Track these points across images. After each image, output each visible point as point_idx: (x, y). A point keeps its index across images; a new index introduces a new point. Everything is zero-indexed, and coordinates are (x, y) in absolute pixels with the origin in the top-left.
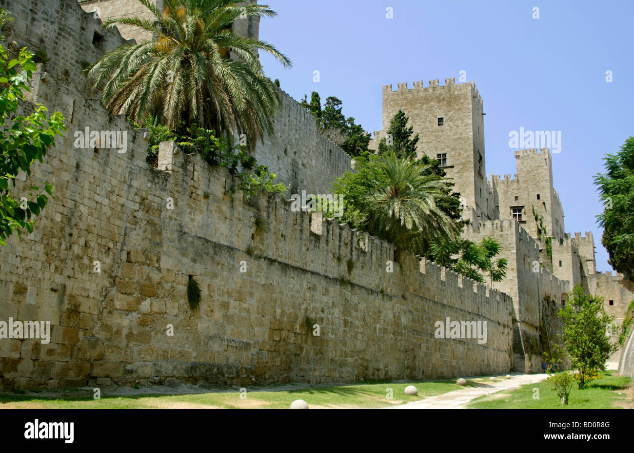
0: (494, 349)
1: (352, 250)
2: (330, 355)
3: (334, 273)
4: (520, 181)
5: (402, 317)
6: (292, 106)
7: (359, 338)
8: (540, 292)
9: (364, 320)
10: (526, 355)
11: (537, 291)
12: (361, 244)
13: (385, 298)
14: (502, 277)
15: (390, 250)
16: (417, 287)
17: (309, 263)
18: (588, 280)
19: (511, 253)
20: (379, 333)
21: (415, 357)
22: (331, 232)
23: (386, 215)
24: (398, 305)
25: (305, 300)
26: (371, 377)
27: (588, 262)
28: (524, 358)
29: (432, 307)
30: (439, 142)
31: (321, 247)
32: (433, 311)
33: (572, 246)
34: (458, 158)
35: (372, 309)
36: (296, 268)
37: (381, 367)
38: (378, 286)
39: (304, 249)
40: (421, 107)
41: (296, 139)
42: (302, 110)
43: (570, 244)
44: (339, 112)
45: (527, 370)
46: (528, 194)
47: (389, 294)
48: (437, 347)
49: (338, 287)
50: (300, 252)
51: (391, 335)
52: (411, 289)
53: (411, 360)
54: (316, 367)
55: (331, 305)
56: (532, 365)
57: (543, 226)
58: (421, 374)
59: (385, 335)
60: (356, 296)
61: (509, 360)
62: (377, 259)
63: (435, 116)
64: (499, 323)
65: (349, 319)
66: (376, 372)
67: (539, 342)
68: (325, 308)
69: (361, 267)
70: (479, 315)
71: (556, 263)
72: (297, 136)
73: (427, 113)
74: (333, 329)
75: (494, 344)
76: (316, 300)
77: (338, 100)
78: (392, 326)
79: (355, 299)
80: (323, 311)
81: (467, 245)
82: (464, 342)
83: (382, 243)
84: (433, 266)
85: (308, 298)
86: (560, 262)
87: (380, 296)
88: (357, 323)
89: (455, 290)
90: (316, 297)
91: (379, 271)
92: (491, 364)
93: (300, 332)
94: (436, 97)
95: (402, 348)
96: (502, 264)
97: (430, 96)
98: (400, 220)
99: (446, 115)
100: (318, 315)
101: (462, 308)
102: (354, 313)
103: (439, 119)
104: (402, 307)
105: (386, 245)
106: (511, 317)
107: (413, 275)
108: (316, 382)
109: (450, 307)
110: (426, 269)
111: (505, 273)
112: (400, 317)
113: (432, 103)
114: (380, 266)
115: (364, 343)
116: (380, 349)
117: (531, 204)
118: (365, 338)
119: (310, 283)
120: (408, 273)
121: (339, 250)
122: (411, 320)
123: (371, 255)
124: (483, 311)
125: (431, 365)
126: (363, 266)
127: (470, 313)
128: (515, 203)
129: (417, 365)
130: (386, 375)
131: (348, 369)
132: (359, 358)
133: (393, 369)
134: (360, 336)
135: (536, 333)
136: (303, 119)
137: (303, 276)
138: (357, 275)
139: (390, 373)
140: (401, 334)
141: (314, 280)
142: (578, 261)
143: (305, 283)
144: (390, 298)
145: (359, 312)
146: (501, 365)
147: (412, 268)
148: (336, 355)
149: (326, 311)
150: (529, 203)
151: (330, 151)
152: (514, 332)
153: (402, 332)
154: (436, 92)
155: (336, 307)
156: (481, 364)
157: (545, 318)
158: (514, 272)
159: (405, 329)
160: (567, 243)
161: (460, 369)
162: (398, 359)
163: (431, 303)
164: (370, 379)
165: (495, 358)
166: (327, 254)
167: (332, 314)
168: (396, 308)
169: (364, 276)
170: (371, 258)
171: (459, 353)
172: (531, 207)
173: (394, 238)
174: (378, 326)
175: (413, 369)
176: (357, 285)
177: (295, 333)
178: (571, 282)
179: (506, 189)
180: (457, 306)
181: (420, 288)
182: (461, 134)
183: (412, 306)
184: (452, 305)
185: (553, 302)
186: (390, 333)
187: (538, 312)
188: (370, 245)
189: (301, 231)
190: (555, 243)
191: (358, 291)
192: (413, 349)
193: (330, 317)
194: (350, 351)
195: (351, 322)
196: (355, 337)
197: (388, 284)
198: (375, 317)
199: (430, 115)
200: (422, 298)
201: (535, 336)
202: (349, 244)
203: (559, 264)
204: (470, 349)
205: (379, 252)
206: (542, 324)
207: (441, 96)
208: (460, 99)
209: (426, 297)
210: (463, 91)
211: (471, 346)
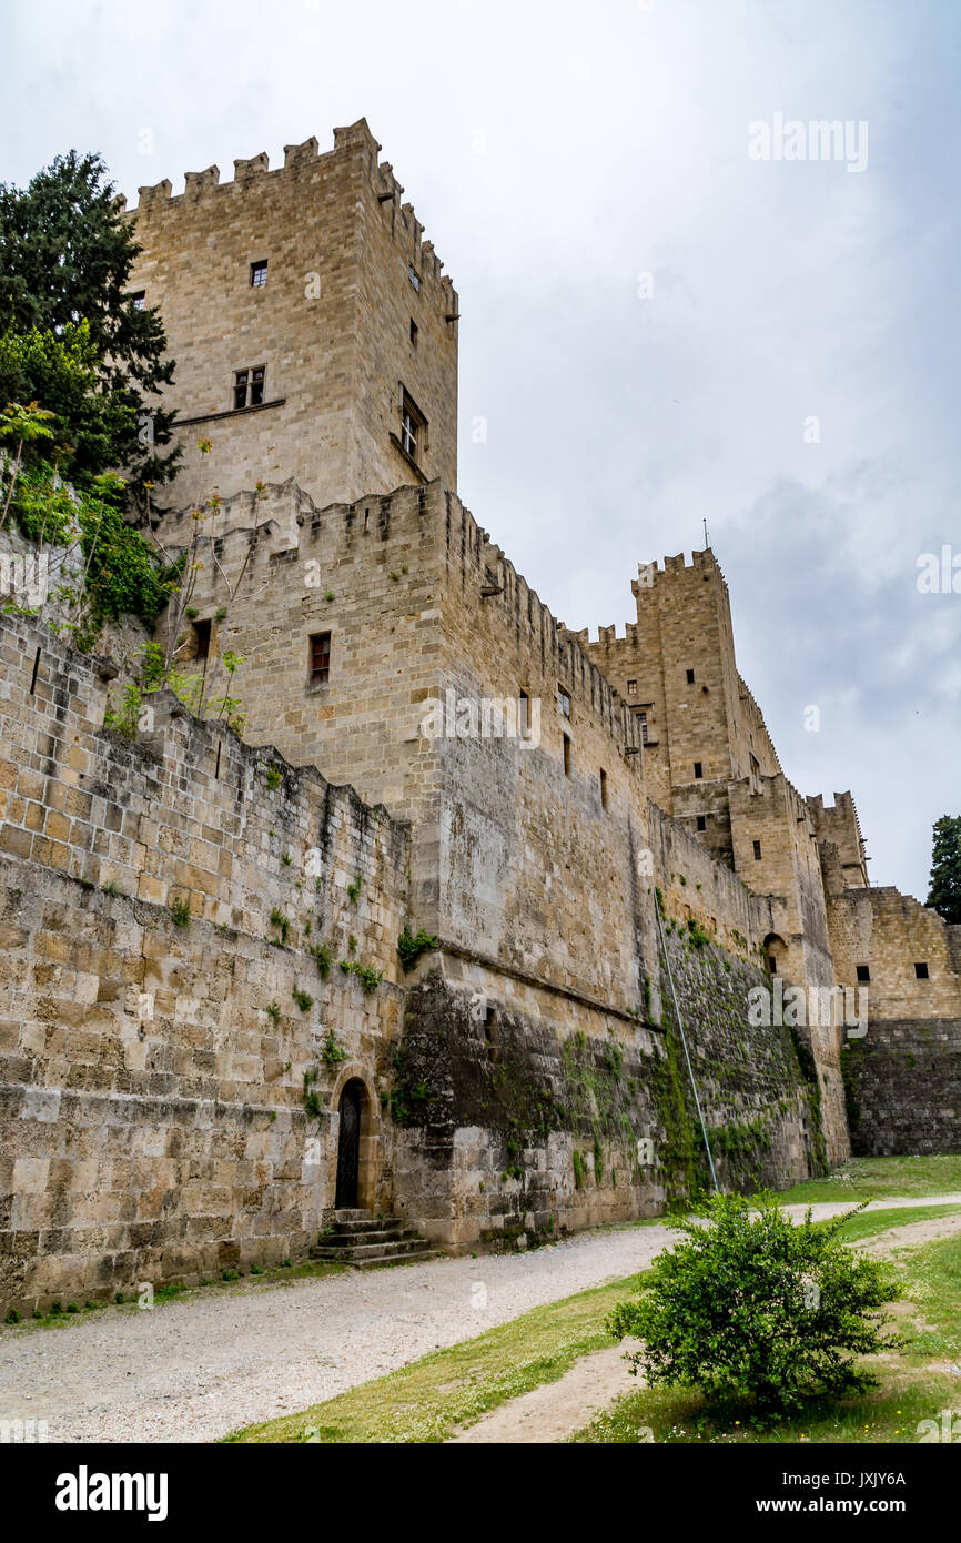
30: (248, 332)
34: (300, 372)
40: (201, 242)
63: (242, 261)
71: (743, 848)
73: (215, 256)
86: (757, 844)
94: (253, 204)
97: (233, 204)
99: (278, 250)
103: (254, 264)
113: (236, 225)
142: (813, 851)
154: (252, 191)
178: (792, 902)
199: (227, 259)
203: (752, 850)
207: (268, 199)
208: (323, 196)
210: (338, 169)
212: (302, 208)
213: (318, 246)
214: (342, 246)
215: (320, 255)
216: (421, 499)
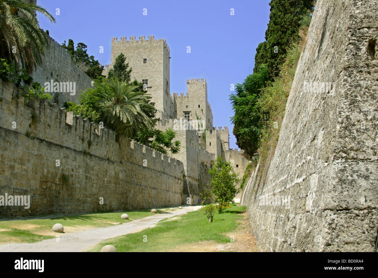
0: (172, 192)
1: (90, 134)
2: (77, 196)
3: (79, 148)
4: (189, 97)
5: (120, 174)
6: (56, 47)
7: (95, 186)
8: (199, 160)
9: (98, 176)
10: (190, 195)
11: (197, 159)
12: (96, 131)
14: (178, 151)
15: (113, 135)
16: (129, 156)
17: (65, 142)
18: (225, 153)
19: (183, 138)
20: (106, 184)
21: (127, 197)
22: (78, 124)
23: (112, 114)
24: (118, 167)
25: (62, 164)
26: (102, 209)
27: (225, 144)
29: (137, 168)
30: (144, 72)
31: (72, 133)
32: (138, 170)
33: (217, 134)
34: (154, 82)
35: (102, 170)
36: (56, 145)
37: (108, 203)
38: (106, 156)
39: (62, 133)
40: (134, 52)
41: (58, 67)
42: (62, 50)
43: (216, 133)
44: (85, 52)
46: (193, 105)
47: (112, 160)
48: (140, 191)
49: (82, 156)
50: (59, 136)
51: (113, 185)
52: (125, 158)
53: (125, 199)
54: (68, 204)
55: (77, 167)
56: (193, 201)
58: (131, 207)
59: (110, 184)
60: (93, 162)
61: (181, 198)
62: (105, 140)
63: (142, 58)
64: (176, 178)
65: (89, 175)
66: (105, 207)
67: (197, 188)
68: (74, 169)
69: (96, 145)
70: (164, 173)
71: (208, 144)
72: (59, 65)
73: (137, 56)
74: (79, 181)
75: (172, 189)
76: (68, 164)
77: (84, 45)
78: (114, 179)
79: (92, 164)
80: (73, 171)
81: (158, 133)
82: (156, 188)
83: (108, 131)
84: (138, 144)
85: (64, 163)
86: (210, 143)
87: (107, 162)
88: (93, 177)
89: (151, 159)
90: (69, 163)
91: (107, 147)
92: (171, 200)
93: (59, 183)
94: (143, 46)
95: (120, 192)
96: (177, 144)
97: (139, 45)
98: (120, 117)
99: (148, 57)
100: (70, 173)
101: (155, 169)
102: (91, 172)
103: (144, 59)
104: (120, 168)
105: (111, 132)
106: (182, 174)
107: (127, 150)
108: (69, 213)
109: (147, 168)
110: (134, 146)
111: (179, 149)
112: (119, 174)
113: (140, 50)
114: (107, 144)
115: (97, 189)
116: (106, 193)
117: (195, 110)
118: (98, 186)
119: (65, 154)
120: (124, 148)
121: (83, 134)
122: (125, 175)
123: (102, 138)
124: (167, 170)
125: (136, 201)
126: (97, 144)
127: (159, 172)
128: (186, 109)
129: (128, 202)
130: (110, 208)
131: (88, 205)
132: (95, 198)
133: (115, 204)
134: (95, 185)
135: (196, 183)
136: (63, 55)
137: (61, 150)
138: (94, 149)
139: (113, 207)
140: (119, 184)
141: (67, 152)
142: (220, 143)
143: (62, 154)
144: (113, 163)
145: (94, 172)
146: (176, 201)
147: (126, 146)
148: (80, 197)
149: (75, 170)
150: (194, 109)
151: (79, 75)
152: (184, 183)
154: (143, 44)
155: (80, 168)
156: (165, 201)
157: (201, 174)
158: (184, 149)
159: (122, 181)
160: (214, 133)
161: (153, 203)
162: (117, 198)
163: (137, 166)
164: (101, 210)
165: (173, 197)
166: (76, 137)
167: (78, 173)
168: (116, 169)
169: (98, 150)
170: (102, 140)
171: (153, 194)
172: (195, 112)
173: (116, 128)
174: (106, 179)
175: (126, 204)
176: (94, 155)
177: (56, 184)
178: (216, 154)
179: (181, 101)
180: (152, 168)
182: (157, 69)
183: (126, 168)
184: (149, 167)
185: (206, 165)
186: (113, 183)
187: (197, 171)
188: (102, 132)
189: (60, 123)
190: (208, 133)
191: (94, 159)
192: (126, 193)
193: (77, 174)
194: (89, 194)
195: (90, 177)
196: (92, 186)
197: (112, 155)
198: (104, 174)
199: (139, 57)
200: (132, 163)
201: (196, 184)
202: (89, 131)
205: (107, 136)
206: (199, 178)
208: (156, 48)
209: (134, 162)
210: (159, 44)
211: (159, 191)
212: (152, 50)
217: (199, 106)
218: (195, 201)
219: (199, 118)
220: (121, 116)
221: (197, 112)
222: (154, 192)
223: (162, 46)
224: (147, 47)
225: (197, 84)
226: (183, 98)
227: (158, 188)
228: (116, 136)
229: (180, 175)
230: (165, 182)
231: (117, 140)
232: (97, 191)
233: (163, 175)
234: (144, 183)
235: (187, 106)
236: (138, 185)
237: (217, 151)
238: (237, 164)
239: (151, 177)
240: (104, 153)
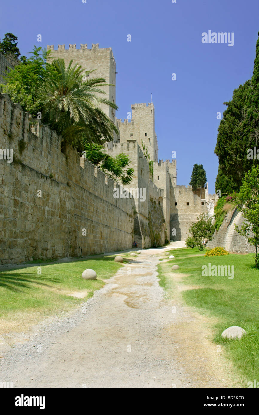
0: (124, 232)
1: (23, 131)
4: (134, 124)
5: (67, 203)
7: (29, 219)
8: (149, 195)
9: (34, 202)
10: (143, 236)
11: (147, 194)
12: (33, 130)
13: (53, 183)
14: (130, 182)
15: (58, 141)
16: (78, 179)
18: (174, 189)
19: (134, 166)
20: (48, 216)
21: (76, 237)
23: (57, 107)
24: (64, 191)
26: (40, 257)
27: (174, 179)
28: (141, 238)
29: (88, 197)
32: (89, 200)
33: (166, 167)
37: (49, 247)
38: (47, 171)
43: (165, 166)
44: (15, 45)
45: (143, 246)
46: (139, 133)
47: (57, 180)
48: (92, 229)
51: (58, 218)
52: (74, 179)
53: (73, 240)
56: (145, 243)
57: (148, 153)
58: (80, 251)
59: (53, 217)
60: (27, 177)
61: (132, 239)
62: (47, 146)
64: (127, 214)
65: (19, 199)
66: (45, 252)
67: (148, 228)
69: (31, 150)
70: (116, 206)
71: (155, 178)
75: (124, 228)
77: (14, 37)
78: (58, 209)
79: (25, 180)
81: (107, 157)
82: (108, 226)
83: (51, 133)
84: (90, 163)
86: (158, 177)
87: (49, 181)
88: (27, 204)
89: (103, 186)
91: (49, 157)
92: (123, 242)
94: (85, 56)
95: (67, 230)
96: (130, 172)
97: (81, 55)
98: (69, 113)
101: (107, 201)
102: (24, 194)
104: (67, 193)
105: (55, 135)
106: (133, 210)
107: (75, 168)
109: (99, 198)
110: (85, 165)
111: (132, 179)
112: (65, 202)
113: (82, 60)
114: (49, 153)
115: (34, 225)
116: (48, 230)
117: (141, 139)
118: (35, 219)
120: (72, 164)
121: (11, 127)
122: (74, 205)
123: (42, 141)
124: (119, 204)
125: (87, 244)
126: (34, 150)
127: (112, 205)
128: (131, 138)
129: (78, 244)
130: (53, 254)
131: (18, 250)
132: (29, 239)
133: (59, 249)
134: (29, 217)
135: (146, 222)
138: (28, 157)
139: (56, 252)
140: (65, 217)
142: (169, 177)
144: (58, 184)
145: (29, 194)
146: (128, 243)
147: (75, 162)
148: (5, 236)
150: (140, 138)
152: (135, 221)
153: (66, 215)
154: (85, 53)
155: (5, 185)
156: (117, 243)
157: (151, 212)
158: (136, 179)
159: (69, 213)
160: (163, 165)
161: (105, 247)
162: (63, 240)
163: (88, 193)
164: (39, 259)
165: (125, 238)
168: (62, 194)
169: (35, 160)
170: (42, 144)
171: (105, 234)
172: (141, 141)
173: (62, 131)
174: (47, 208)
175: (74, 248)
176: (28, 167)
178: (165, 190)
179: (125, 128)
180: (104, 198)
181: (80, 180)
183: (74, 194)
184: (101, 197)
185: (155, 202)
186: (57, 216)
187: (147, 208)
188: (41, 131)
190: (155, 165)
191: (29, 173)
192: (75, 231)
194: (20, 231)
195: (21, 203)
196: (25, 218)
197: (56, 171)
198: (45, 200)
200: (82, 188)
201: (146, 223)
202: (21, 124)
203: (157, 178)
204: (111, 231)
205: (49, 140)
206: (149, 216)
207: (89, 56)
208: (101, 59)
209: (84, 188)
210: (104, 54)
211: (112, 230)
212: (96, 61)
213: (101, 71)
214: (106, 73)
215: (101, 73)
216: (134, 145)
217: (146, 134)
218: (146, 244)
219: (146, 148)
220: (71, 111)
221: (143, 142)
222: (106, 231)
223: (108, 56)
224: (90, 57)
225: (144, 109)
226: (127, 125)
227: (111, 226)
228: (62, 143)
229: (131, 211)
230: (117, 219)
231: (63, 151)
232: (34, 228)
233: (115, 209)
234: (95, 219)
235: (132, 135)
236: (89, 221)
237: (166, 187)
238: (188, 202)
239: (104, 211)
240: (44, 167)
